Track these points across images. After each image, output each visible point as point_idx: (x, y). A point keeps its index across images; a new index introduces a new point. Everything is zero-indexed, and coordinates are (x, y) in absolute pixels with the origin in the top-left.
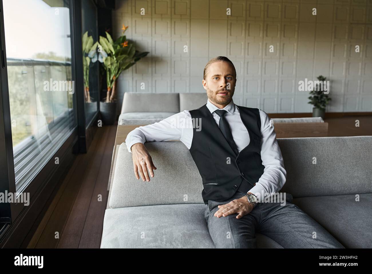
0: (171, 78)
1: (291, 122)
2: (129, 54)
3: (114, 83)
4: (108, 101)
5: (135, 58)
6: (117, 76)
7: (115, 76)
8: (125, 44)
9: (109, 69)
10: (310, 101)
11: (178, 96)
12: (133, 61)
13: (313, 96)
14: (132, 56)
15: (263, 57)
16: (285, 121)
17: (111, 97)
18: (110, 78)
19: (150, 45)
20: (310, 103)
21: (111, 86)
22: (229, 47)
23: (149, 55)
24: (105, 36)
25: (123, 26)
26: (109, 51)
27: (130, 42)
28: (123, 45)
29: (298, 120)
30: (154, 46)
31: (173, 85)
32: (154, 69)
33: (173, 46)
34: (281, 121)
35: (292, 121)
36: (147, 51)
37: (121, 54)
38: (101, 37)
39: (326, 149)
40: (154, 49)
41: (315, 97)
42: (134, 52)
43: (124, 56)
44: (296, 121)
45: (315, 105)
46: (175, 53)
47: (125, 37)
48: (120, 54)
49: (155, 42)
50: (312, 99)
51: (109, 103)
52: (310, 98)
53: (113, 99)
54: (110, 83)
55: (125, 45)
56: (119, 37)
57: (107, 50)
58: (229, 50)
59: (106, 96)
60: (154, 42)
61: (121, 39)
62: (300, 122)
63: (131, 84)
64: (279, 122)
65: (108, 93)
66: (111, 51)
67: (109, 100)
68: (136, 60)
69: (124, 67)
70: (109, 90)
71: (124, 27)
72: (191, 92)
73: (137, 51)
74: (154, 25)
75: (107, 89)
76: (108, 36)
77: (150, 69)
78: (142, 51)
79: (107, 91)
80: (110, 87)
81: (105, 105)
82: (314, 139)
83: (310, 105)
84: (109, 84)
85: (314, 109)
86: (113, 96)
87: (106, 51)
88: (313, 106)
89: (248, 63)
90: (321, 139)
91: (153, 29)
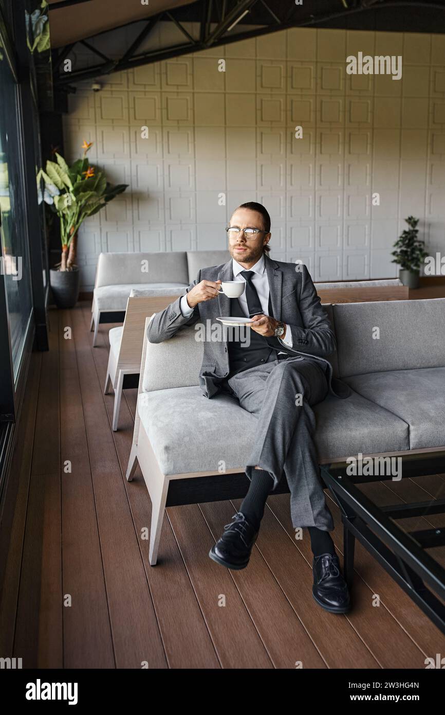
0: (165, 227)
1: (359, 286)
2: (97, 189)
3: (71, 238)
4: (63, 269)
5: (105, 195)
6: (77, 226)
7: (74, 226)
8: (88, 172)
9: (64, 215)
10: (395, 258)
11: (185, 256)
12: (102, 201)
13: (399, 250)
14: (101, 193)
15: (316, 188)
16: (351, 286)
17: (69, 261)
18: (65, 230)
19: (128, 172)
20: (395, 261)
21: (67, 243)
22: (259, 172)
23: (128, 190)
24: (55, 161)
25: (85, 143)
26: (61, 185)
27: (97, 169)
28: (86, 174)
29: (368, 284)
30: (134, 173)
31: (168, 239)
32: (136, 212)
33: (166, 173)
34: (346, 286)
35: (361, 285)
36: (122, 183)
37: (84, 191)
38: (48, 162)
39: (400, 314)
40: (134, 179)
41: (402, 251)
42: (105, 185)
43: (89, 193)
44: (365, 285)
45: (402, 266)
46: (170, 186)
47: (86, 160)
48: (81, 190)
49: (137, 166)
50: (397, 256)
51: (66, 272)
52: (394, 253)
53: (71, 264)
54: (66, 239)
55: (89, 174)
56: (76, 160)
57: (60, 184)
58: (259, 178)
59: (60, 260)
60: (134, 168)
61: (81, 165)
62: (371, 286)
63: (97, 239)
64: (342, 287)
65: (63, 255)
66: (65, 185)
67: (66, 267)
68: (108, 199)
69: (89, 212)
70: (64, 250)
71: (87, 144)
72: (198, 250)
73: (108, 184)
74: (133, 139)
75: (61, 249)
76: (60, 159)
77: (129, 213)
78: (117, 184)
79: (62, 252)
80: (66, 245)
81: (60, 275)
82: (385, 303)
83: (395, 264)
84: (64, 241)
85: (401, 270)
86: (71, 260)
87: (56, 185)
88: (399, 267)
89: (291, 197)
90: (394, 302)
91: (133, 145)
